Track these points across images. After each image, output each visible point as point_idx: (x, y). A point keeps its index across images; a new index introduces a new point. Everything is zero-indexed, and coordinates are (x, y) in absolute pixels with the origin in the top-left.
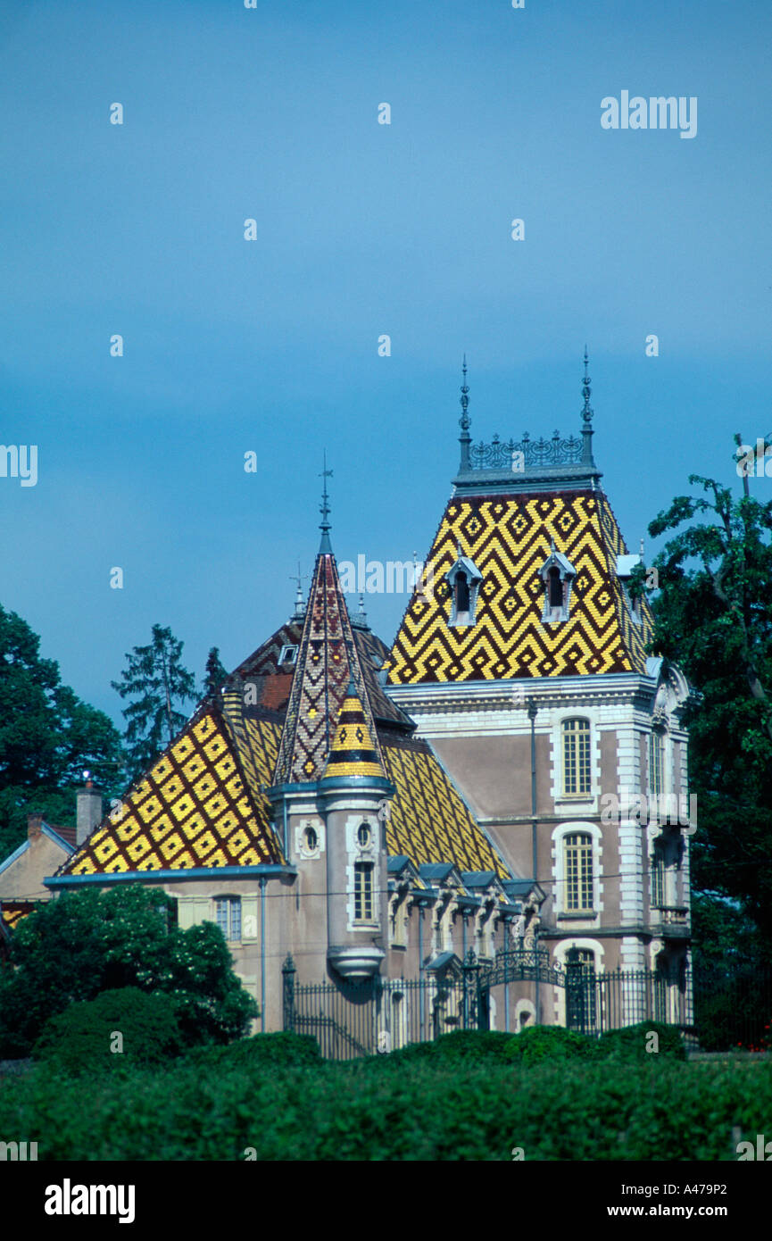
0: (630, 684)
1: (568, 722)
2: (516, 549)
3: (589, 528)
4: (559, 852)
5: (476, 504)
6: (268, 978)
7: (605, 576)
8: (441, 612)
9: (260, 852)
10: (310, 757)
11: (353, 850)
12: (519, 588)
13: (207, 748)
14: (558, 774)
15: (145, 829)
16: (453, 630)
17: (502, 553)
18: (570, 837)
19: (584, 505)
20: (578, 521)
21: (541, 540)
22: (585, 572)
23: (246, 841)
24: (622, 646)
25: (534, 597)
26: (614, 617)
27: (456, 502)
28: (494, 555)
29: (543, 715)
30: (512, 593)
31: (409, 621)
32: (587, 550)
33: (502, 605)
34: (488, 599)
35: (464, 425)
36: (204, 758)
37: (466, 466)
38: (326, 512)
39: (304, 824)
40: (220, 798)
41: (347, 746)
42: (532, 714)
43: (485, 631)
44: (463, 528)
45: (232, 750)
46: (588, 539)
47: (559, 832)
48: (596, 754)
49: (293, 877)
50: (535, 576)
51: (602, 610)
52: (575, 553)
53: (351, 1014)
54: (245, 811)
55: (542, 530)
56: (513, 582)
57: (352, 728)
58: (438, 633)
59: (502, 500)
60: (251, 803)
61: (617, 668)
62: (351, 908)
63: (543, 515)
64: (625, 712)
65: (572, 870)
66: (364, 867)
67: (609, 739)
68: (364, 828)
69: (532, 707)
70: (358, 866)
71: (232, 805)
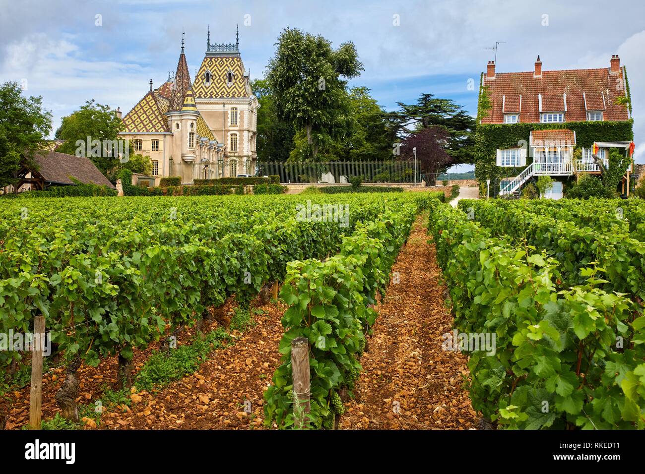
0: (248, 100)
1: (232, 109)
2: (221, 69)
3: (238, 65)
4: (229, 138)
5: (211, 59)
6: (166, 161)
7: (242, 76)
8: (203, 82)
9: (164, 129)
10: (178, 105)
11: (189, 130)
12: (221, 78)
13: (150, 103)
14: (229, 120)
15: (133, 122)
16: (205, 86)
17: (217, 70)
18: (232, 135)
19: (237, 60)
20: (235, 63)
21: (226, 67)
22: (237, 74)
23: (160, 126)
24: (245, 91)
25: (225, 80)
26: (244, 85)
27: (206, 58)
28: (215, 70)
29: (227, 106)
30: (220, 79)
31: (195, 84)
32: (237, 70)
33: (217, 81)
34: (213, 80)
35: (209, 40)
36: (149, 105)
37: (209, 50)
38: (183, 43)
39: (176, 122)
40: (153, 115)
41: (188, 103)
42: (224, 106)
43: (213, 87)
44: (208, 64)
45: (156, 103)
46: (237, 67)
47: (229, 134)
48: (238, 116)
49: (173, 135)
50: (225, 75)
51: (241, 83)
52: (234, 70)
53: (187, 170)
54: (160, 119)
55: (227, 65)
56: (220, 76)
57: (189, 98)
58: (202, 87)
59: (217, 58)
60: (161, 117)
61: (244, 96)
62: (188, 144)
63: (227, 62)
64: (246, 106)
65: (232, 142)
66: (192, 134)
67: (242, 112)
68: (192, 124)
69: (224, 104)
70: (190, 133)
71: (157, 117)
